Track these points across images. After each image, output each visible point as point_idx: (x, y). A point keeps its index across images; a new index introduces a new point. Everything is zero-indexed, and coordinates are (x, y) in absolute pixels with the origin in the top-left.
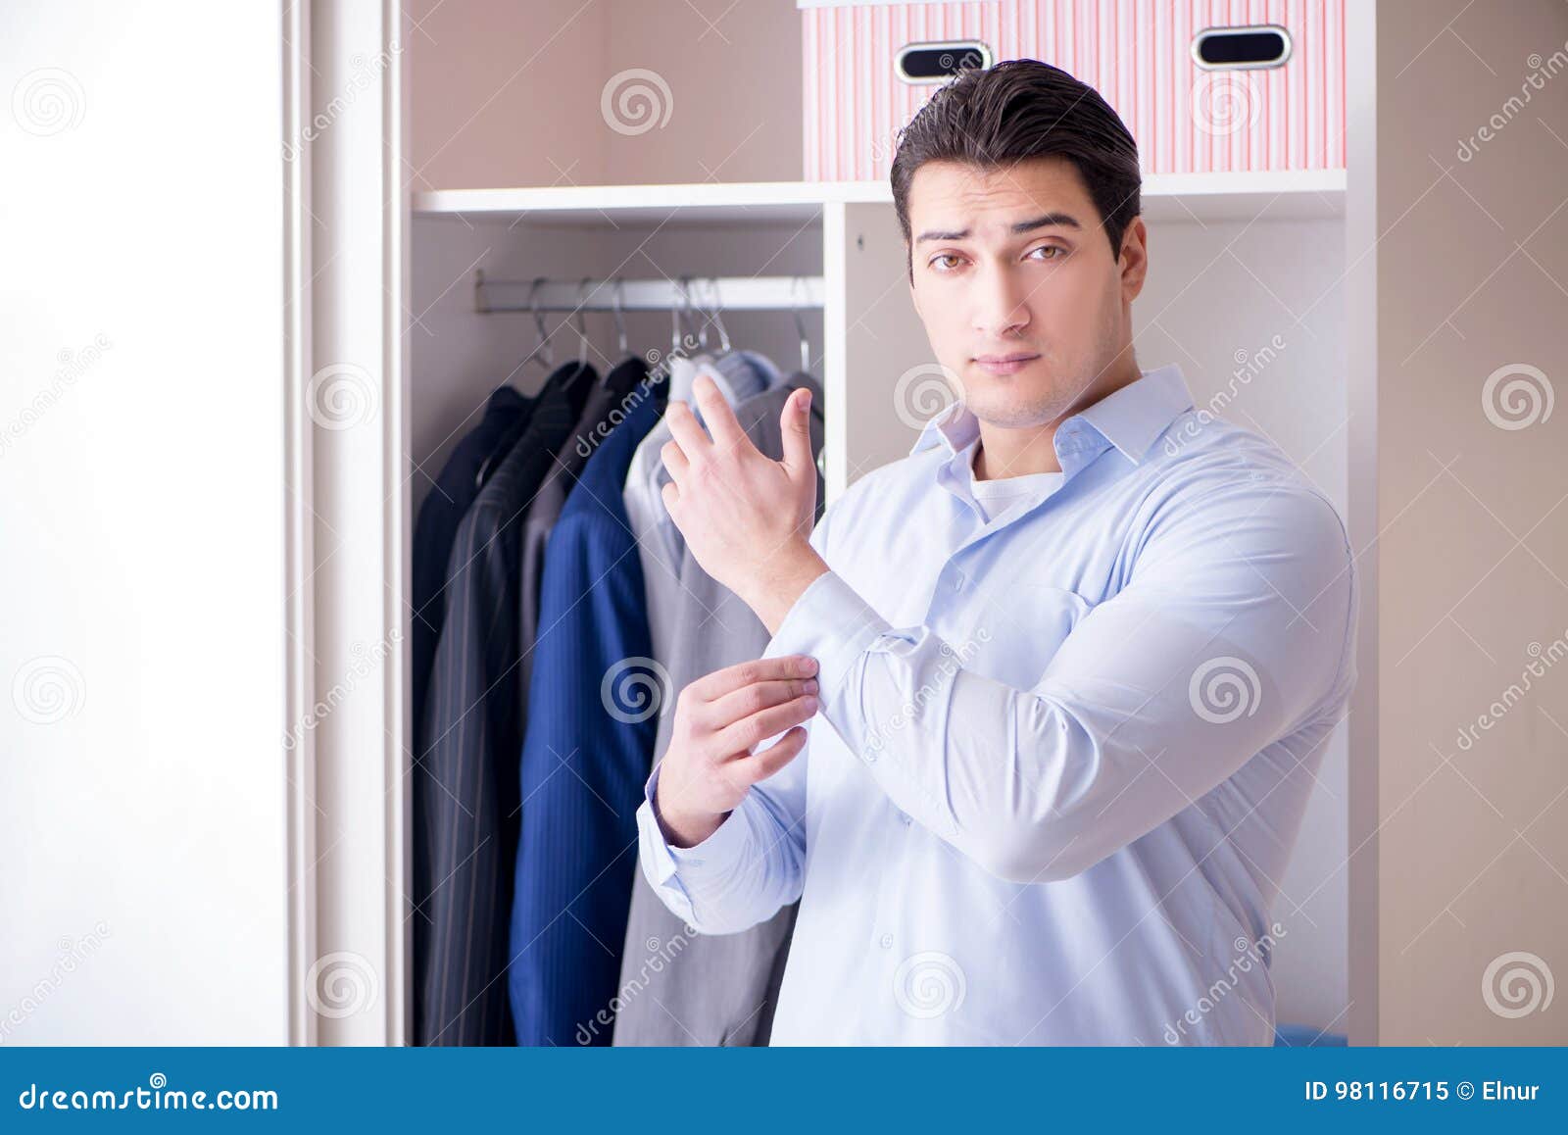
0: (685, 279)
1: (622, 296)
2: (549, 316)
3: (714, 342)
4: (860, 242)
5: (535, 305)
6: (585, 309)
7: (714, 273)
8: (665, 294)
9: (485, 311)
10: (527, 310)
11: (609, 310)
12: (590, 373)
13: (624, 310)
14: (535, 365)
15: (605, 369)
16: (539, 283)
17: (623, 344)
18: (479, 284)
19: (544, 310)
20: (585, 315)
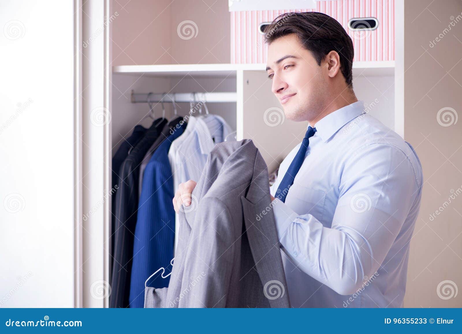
0: (194, 93)
1: (175, 98)
2: (154, 104)
3: (204, 113)
4: (248, 82)
5: (149, 100)
6: (164, 102)
7: (203, 91)
8: (187, 97)
9: (134, 102)
10: (146, 102)
11: (171, 102)
12: (166, 121)
13: (176, 102)
14: (149, 118)
15: (170, 120)
16: (150, 94)
17: (176, 112)
18: (133, 94)
19: (152, 102)
20: (164, 104)
